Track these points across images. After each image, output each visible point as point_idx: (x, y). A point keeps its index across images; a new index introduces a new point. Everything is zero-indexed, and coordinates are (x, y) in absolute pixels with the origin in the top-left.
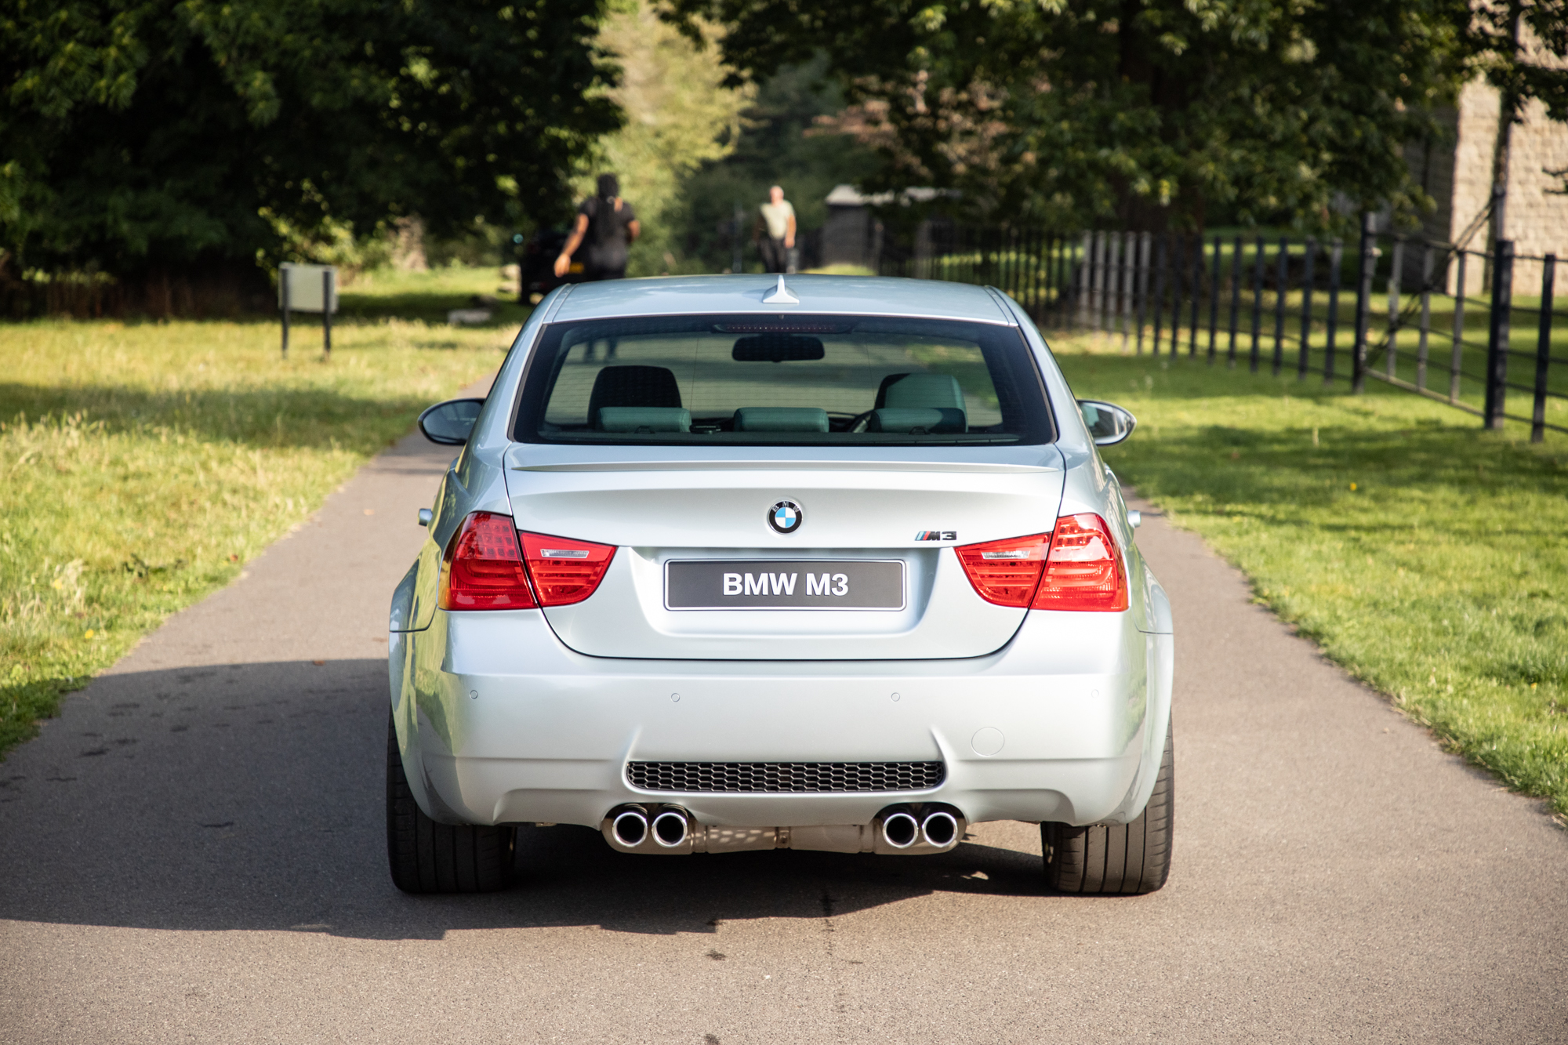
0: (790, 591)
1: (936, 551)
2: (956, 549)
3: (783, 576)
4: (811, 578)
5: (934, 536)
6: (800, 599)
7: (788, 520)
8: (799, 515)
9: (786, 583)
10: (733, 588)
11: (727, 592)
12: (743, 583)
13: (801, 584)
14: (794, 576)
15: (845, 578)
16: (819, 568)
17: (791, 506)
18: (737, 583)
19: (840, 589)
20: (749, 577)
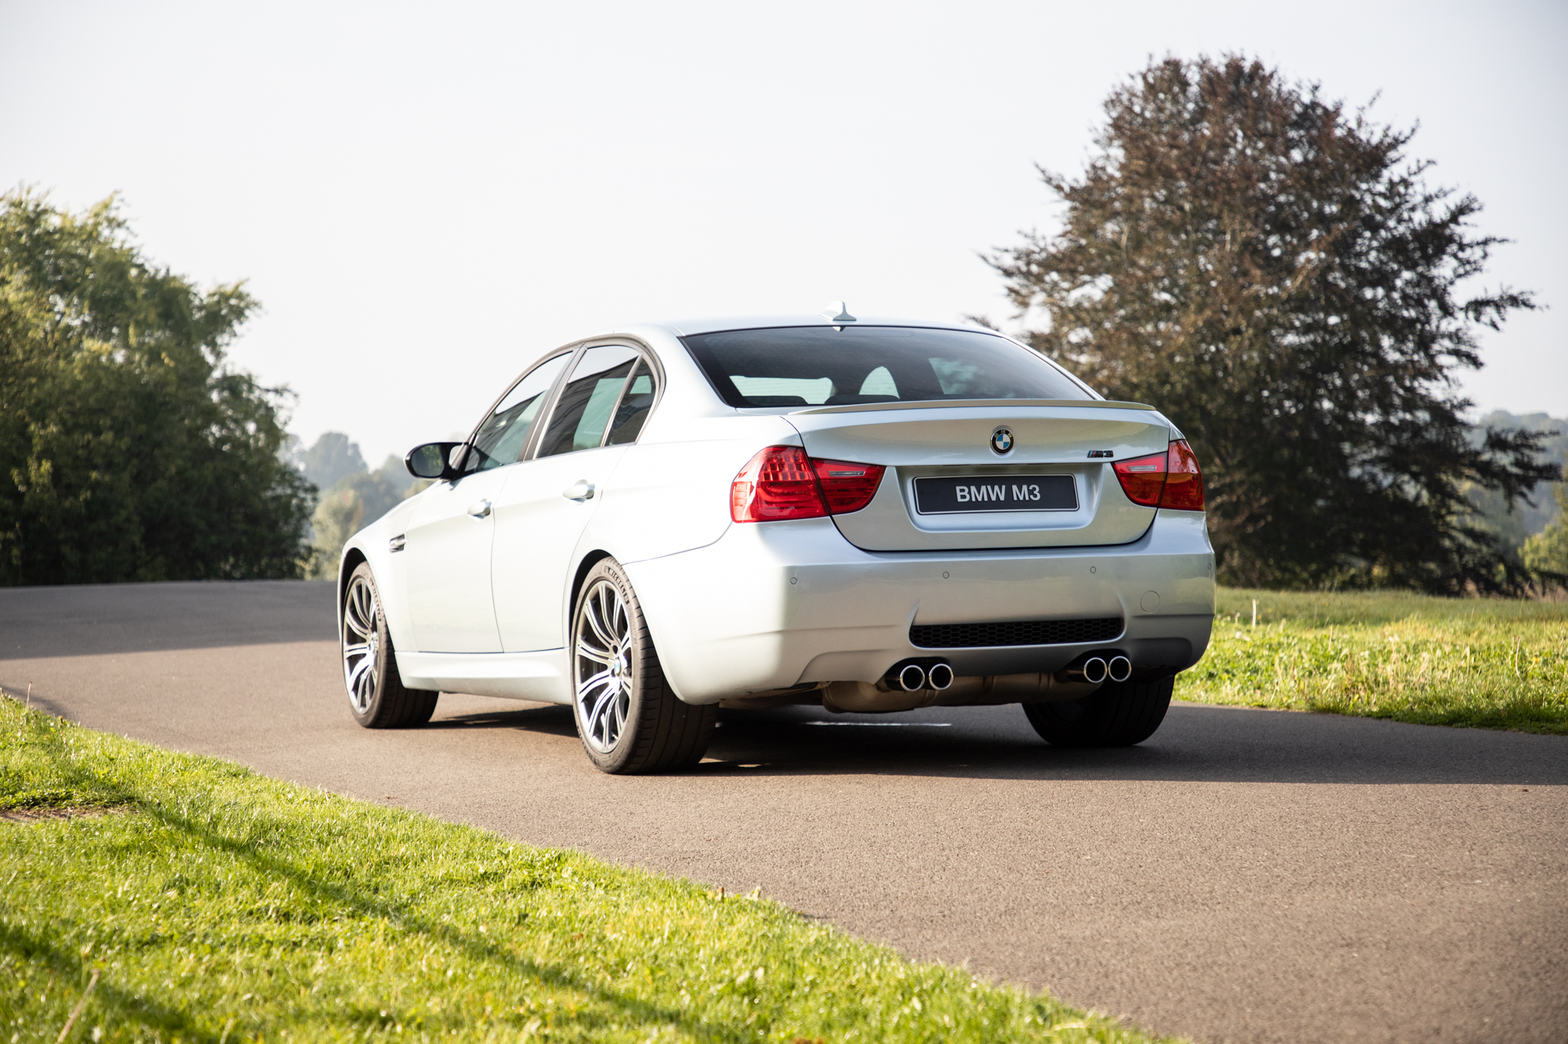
0: (1002, 498)
1: (1100, 465)
2: (1113, 464)
3: (996, 488)
4: (1015, 488)
5: (1099, 454)
6: (1009, 504)
7: (1005, 444)
8: (1012, 439)
9: (998, 493)
10: (963, 497)
11: (959, 500)
12: (970, 493)
13: (1009, 493)
14: (1004, 487)
15: (1037, 489)
16: (1020, 481)
17: (1007, 433)
18: (966, 493)
19: (1035, 496)
20: (973, 489)
